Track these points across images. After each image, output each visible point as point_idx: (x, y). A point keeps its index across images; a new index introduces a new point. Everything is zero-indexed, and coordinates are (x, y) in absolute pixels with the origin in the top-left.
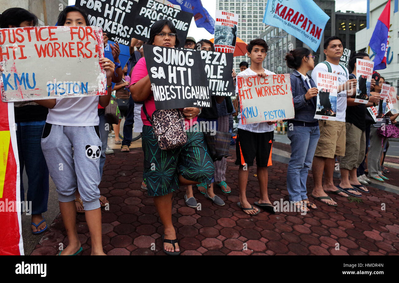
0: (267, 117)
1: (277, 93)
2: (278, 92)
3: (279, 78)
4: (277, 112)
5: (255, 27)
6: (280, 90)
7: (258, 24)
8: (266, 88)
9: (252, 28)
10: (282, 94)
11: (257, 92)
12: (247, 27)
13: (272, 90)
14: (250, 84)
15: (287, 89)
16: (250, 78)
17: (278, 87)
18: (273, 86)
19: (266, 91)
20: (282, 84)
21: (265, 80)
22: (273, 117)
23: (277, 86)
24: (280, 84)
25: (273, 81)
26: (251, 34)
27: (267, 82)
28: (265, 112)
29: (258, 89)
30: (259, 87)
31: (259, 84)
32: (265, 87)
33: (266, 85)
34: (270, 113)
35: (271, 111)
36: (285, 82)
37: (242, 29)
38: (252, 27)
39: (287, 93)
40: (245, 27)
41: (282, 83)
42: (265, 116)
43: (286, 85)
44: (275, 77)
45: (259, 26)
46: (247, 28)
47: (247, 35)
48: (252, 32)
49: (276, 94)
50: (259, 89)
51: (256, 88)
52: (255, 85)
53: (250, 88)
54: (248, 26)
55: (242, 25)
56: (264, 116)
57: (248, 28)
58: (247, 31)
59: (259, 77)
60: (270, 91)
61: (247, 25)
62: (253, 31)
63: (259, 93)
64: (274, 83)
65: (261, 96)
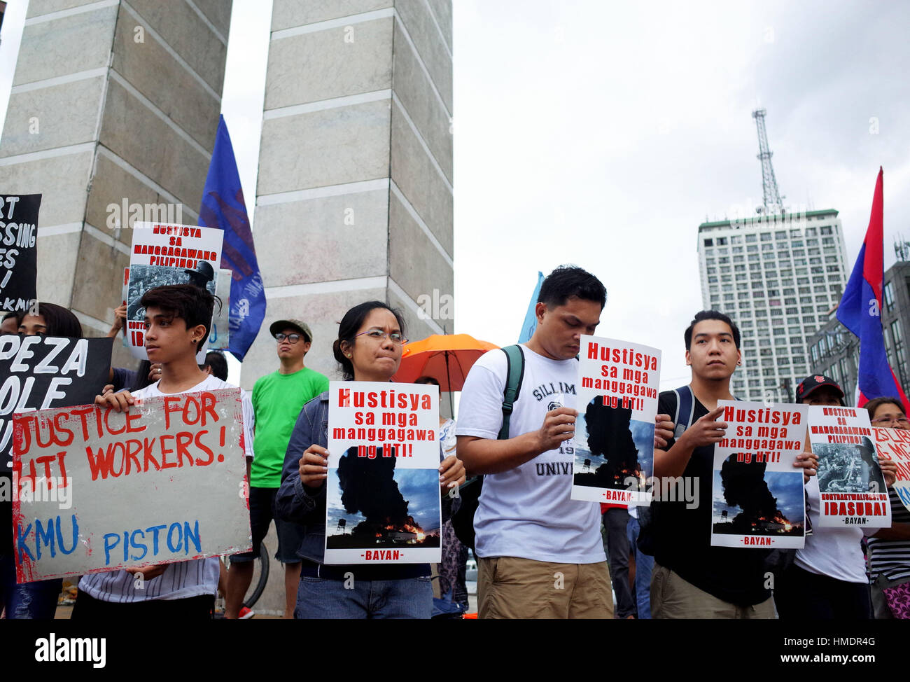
0: (117, 553)
1: (176, 460)
2: (184, 457)
3: (192, 406)
4: (163, 534)
5: (805, 315)
6: (192, 449)
7: (815, 309)
8: (132, 444)
9: (801, 319)
10: (200, 463)
11: (91, 461)
12: (785, 317)
13: (156, 453)
14: (63, 437)
15: (222, 443)
16: (63, 417)
17: (184, 440)
18: (162, 438)
19: (128, 456)
20: (204, 428)
21: (129, 418)
22: (140, 551)
23: (179, 436)
24: (195, 429)
25: (162, 419)
26: (800, 332)
27: (135, 424)
28: (107, 536)
29: (95, 452)
30: (100, 443)
31: (101, 434)
32: (128, 442)
33: (133, 436)
34: (129, 540)
35: (139, 531)
36: (216, 418)
37: (773, 324)
38: (800, 316)
39: (221, 458)
40: (780, 317)
41: (204, 423)
42: (108, 548)
43: (223, 429)
44: (171, 404)
45: (818, 311)
46: (785, 321)
47: (787, 337)
48: (802, 329)
49: (173, 465)
50: (101, 450)
51: (89, 450)
52: (86, 437)
53: (61, 449)
54: (788, 313)
55: (772, 314)
56: (103, 548)
57: (788, 319)
58: (786, 326)
59: (103, 412)
60: (148, 456)
61: (784, 311)
62: (802, 325)
63: (101, 465)
64: (168, 426)
65: (105, 476)
